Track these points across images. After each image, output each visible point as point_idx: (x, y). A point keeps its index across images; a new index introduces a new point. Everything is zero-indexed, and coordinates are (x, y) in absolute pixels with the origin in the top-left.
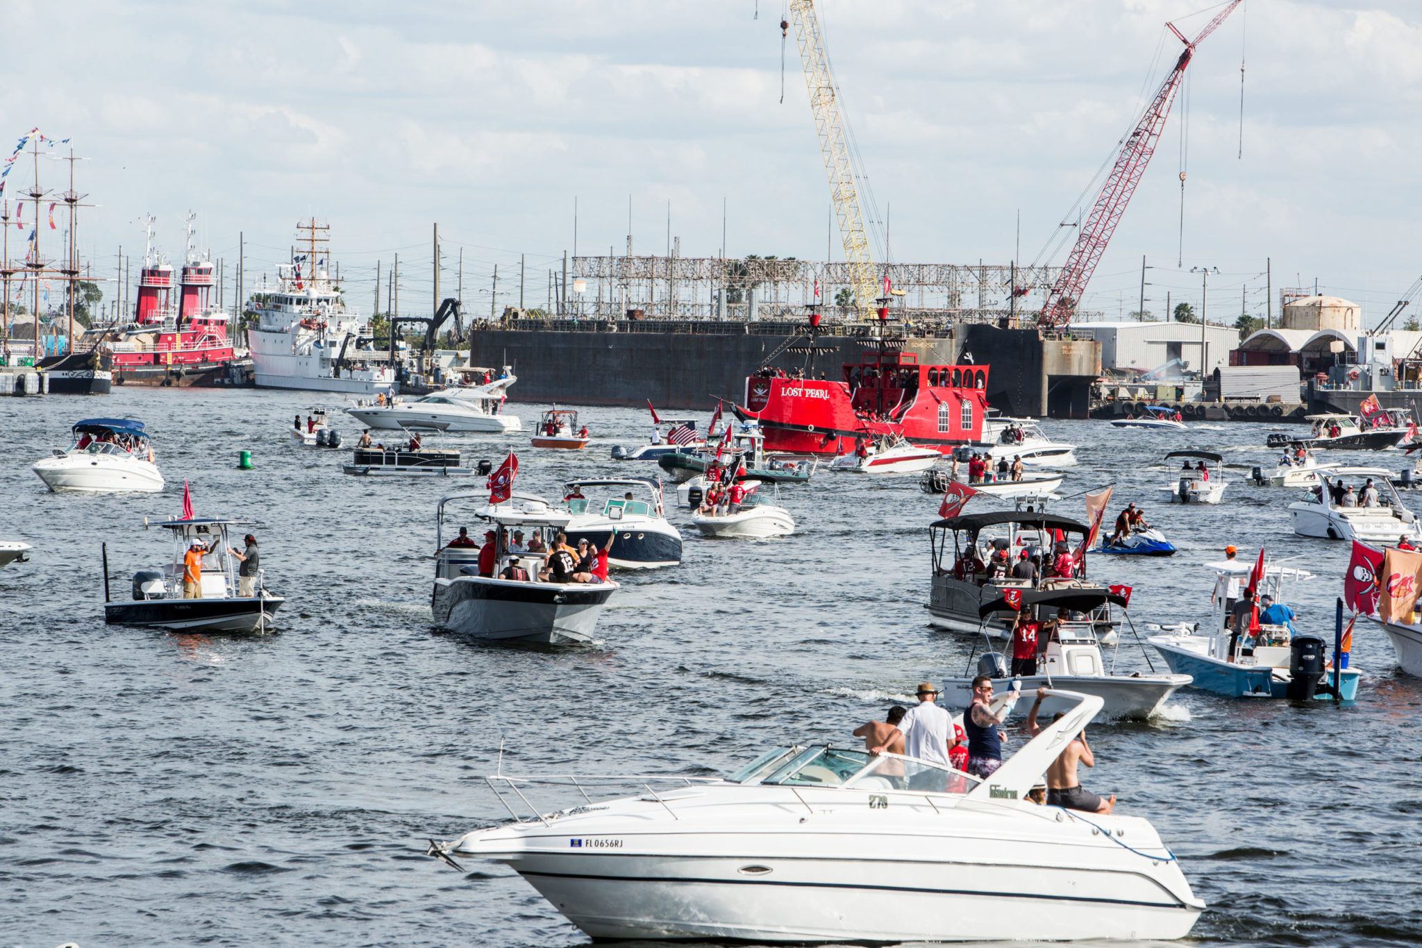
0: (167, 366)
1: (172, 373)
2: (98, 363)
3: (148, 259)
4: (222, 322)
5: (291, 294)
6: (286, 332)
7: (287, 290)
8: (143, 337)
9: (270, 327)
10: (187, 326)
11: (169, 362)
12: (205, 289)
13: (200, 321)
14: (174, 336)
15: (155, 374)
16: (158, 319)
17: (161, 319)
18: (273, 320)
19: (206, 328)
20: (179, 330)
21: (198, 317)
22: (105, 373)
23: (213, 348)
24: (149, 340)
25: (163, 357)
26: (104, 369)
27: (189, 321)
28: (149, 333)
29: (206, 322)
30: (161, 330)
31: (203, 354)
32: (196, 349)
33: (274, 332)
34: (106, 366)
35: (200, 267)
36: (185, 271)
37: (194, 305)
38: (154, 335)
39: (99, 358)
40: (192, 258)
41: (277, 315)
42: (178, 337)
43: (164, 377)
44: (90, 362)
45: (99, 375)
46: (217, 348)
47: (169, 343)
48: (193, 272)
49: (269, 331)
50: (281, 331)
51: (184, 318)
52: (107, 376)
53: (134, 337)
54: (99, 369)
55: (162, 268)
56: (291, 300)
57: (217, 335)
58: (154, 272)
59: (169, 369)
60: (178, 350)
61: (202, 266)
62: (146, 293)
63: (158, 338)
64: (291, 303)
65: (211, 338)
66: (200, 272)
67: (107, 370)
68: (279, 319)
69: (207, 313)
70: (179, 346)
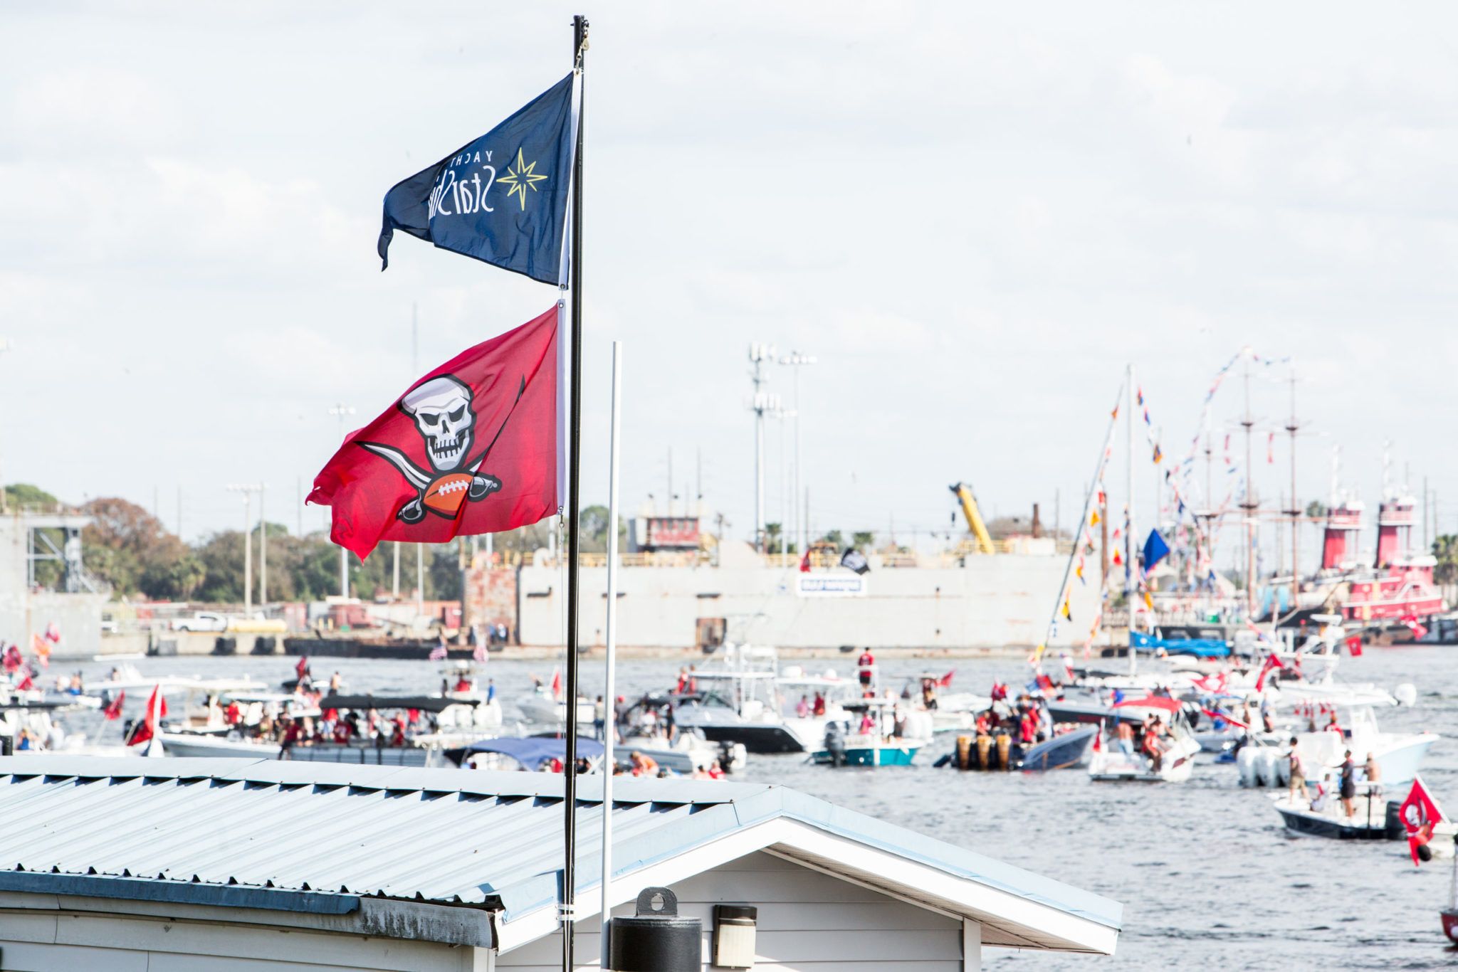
0: (1365, 622)
1: (1370, 629)
3: (1335, 496)
4: (1428, 568)
10: (1385, 574)
11: (1367, 616)
12: (1404, 530)
13: (1401, 568)
14: (1371, 584)
16: (1348, 566)
17: (1354, 565)
19: (1409, 575)
20: (1376, 578)
21: (1398, 561)
23: (1417, 600)
24: (1342, 591)
25: (1358, 611)
27: (1388, 567)
28: (1342, 582)
29: (1408, 569)
30: (1355, 579)
31: (1406, 606)
32: (1397, 601)
36: (1381, 509)
37: (1393, 549)
38: (1347, 584)
40: (1388, 493)
42: (1376, 586)
43: (1362, 635)
46: (1422, 598)
47: (1366, 594)
48: (1390, 510)
51: (1382, 563)
53: (1324, 587)
55: (1350, 507)
57: (1422, 585)
58: (1342, 512)
59: (1367, 625)
60: (1376, 602)
61: (1400, 503)
62: (1332, 536)
63: (1353, 588)
65: (1415, 587)
66: (1399, 509)
69: (1410, 558)
70: (1377, 597)
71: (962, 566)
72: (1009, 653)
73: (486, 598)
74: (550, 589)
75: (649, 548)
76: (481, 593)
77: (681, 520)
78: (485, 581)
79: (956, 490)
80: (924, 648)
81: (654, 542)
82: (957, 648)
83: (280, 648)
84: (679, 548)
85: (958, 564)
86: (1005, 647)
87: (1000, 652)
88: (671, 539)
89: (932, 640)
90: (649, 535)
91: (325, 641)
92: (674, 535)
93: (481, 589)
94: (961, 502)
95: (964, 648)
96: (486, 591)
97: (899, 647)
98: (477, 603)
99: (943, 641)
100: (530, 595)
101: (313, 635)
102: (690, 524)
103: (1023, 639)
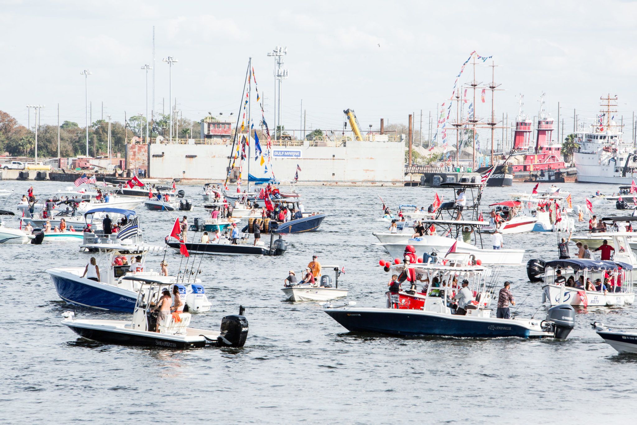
0: (531, 172)
1: (533, 175)
2: (507, 171)
3: (520, 117)
4: (558, 149)
5: (597, 134)
6: (595, 153)
7: (595, 132)
8: (518, 157)
9: (586, 151)
10: (540, 151)
11: (532, 169)
12: (549, 132)
13: (547, 149)
14: (534, 156)
15: (524, 176)
16: (525, 147)
17: (527, 147)
18: (587, 147)
19: (550, 152)
20: (536, 153)
21: (546, 146)
22: (510, 175)
23: (554, 162)
24: (521, 158)
25: (528, 167)
26: (510, 173)
27: (541, 148)
28: (521, 155)
29: (550, 149)
30: (527, 153)
31: (549, 165)
32: (545, 163)
33: (589, 153)
34: (510, 171)
35: (547, 121)
36: (540, 123)
37: (544, 140)
38: (523, 156)
39: (507, 168)
40: (543, 116)
41: (590, 144)
42: (536, 157)
43: (529, 178)
44: (502, 170)
45: (507, 176)
46: (556, 162)
47: (532, 160)
48: (543, 123)
49: (586, 153)
50: (593, 153)
51: (539, 147)
52: (511, 177)
53: (514, 157)
54: (507, 174)
55: (527, 121)
56: (597, 137)
57: (556, 156)
58: (523, 124)
59: (532, 173)
60: (536, 163)
61: (548, 120)
62: (518, 134)
63: (526, 157)
64: (597, 138)
65: (553, 157)
66: (547, 123)
67: (511, 174)
68: (590, 147)
69: (551, 144)
70: (536, 161)
71: (345, 146)
72: (364, 184)
73: (136, 157)
74: (163, 153)
75: (209, 136)
76: (134, 155)
77: (223, 124)
78: (136, 149)
79: (347, 112)
80: (327, 181)
81: (211, 134)
82: (342, 181)
83: (48, 177)
84: (222, 136)
85: (343, 145)
86: (363, 181)
87: (360, 184)
88: (218, 133)
89: (331, 178)
90: (209, 130)
91: (66, 174)
92: (220, 131)
93: (134, 152)
94: (349, 118)
95: (345, 182)
96: (136, 154)
97: (317, 181)
98: (132, 159)
99: (335, 178)
100: (154, 156)
101: (61, 172)
102: (227, 126)
103: (370, 178)
